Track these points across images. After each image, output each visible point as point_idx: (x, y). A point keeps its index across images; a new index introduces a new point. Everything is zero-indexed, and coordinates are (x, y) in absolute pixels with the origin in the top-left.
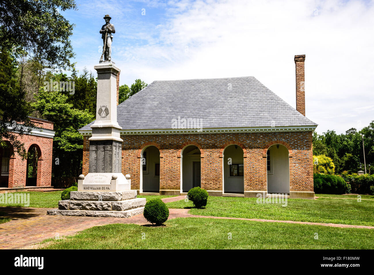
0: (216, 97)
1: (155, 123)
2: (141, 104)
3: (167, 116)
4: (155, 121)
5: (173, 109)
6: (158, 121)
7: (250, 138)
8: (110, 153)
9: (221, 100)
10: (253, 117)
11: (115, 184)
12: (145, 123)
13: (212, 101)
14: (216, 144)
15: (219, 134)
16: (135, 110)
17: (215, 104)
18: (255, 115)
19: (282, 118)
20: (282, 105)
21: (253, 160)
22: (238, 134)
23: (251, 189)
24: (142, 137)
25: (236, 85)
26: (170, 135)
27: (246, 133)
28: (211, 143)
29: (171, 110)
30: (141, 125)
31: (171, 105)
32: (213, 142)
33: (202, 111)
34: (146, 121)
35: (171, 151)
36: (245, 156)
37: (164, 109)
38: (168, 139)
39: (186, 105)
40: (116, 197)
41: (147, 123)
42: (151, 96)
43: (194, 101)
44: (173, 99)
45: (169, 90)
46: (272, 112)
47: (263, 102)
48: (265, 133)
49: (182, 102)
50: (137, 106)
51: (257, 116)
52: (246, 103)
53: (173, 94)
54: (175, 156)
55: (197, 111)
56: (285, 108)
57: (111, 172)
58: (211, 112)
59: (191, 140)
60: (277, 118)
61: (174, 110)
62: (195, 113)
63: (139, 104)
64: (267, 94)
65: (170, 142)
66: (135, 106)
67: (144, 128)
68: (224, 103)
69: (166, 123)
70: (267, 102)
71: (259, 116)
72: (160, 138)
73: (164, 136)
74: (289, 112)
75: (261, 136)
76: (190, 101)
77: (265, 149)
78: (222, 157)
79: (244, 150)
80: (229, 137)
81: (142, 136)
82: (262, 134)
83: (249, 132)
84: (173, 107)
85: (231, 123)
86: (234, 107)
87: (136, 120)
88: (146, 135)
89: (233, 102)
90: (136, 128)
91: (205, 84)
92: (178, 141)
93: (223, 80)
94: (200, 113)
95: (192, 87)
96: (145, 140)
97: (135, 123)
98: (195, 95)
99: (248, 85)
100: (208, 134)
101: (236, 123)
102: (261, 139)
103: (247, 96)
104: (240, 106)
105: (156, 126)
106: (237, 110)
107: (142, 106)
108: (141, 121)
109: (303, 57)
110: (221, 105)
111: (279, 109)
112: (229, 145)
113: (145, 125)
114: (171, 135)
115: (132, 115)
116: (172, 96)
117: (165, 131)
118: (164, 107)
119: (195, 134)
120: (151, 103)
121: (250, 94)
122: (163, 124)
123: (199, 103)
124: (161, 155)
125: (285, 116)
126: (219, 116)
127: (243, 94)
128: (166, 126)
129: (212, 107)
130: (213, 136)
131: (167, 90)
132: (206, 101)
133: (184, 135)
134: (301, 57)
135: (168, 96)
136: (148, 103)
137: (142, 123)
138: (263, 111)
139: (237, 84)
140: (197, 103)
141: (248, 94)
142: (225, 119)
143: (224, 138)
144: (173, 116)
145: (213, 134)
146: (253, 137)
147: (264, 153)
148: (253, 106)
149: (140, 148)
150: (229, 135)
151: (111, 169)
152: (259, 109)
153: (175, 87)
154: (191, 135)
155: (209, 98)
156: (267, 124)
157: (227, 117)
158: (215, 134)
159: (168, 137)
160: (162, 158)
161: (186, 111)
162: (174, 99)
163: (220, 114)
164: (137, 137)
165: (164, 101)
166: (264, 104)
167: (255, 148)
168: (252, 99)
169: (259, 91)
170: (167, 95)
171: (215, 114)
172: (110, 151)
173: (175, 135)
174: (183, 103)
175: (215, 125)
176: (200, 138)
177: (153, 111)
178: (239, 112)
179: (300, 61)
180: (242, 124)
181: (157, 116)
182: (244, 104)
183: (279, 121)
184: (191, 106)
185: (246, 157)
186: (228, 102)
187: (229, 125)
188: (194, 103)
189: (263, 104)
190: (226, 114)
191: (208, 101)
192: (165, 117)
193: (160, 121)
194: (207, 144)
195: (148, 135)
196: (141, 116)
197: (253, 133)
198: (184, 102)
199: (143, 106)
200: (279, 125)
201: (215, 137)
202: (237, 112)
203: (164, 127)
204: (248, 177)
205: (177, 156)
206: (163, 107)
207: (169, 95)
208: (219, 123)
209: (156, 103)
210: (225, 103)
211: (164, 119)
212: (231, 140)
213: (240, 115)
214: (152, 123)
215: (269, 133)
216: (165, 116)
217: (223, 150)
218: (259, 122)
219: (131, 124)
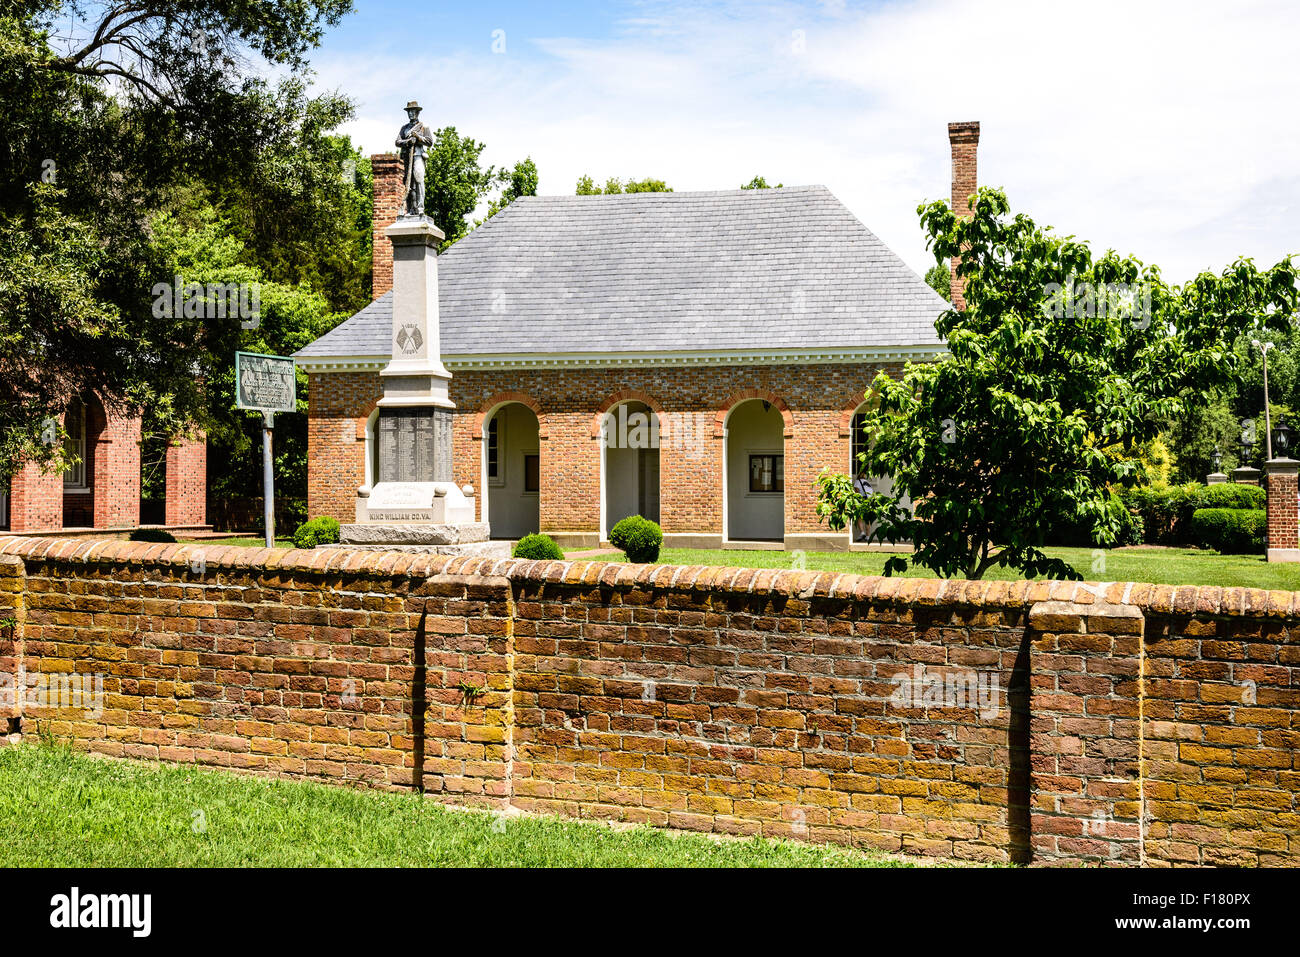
0: (708, 254)
1: (521, 334)
2: (478, 275)
3: (560, 311)
4: (523, 329)
5: (576, 290)
6: (534, 328)
7: (804, 379)
8: (429, 436)
9: (721, 264)
10: (813, 316)
11: (443, 508)
12: (494, 335)
13: (694, 264)
14: (704, 399)
15: (713, 368)
16: (462, 292)
17: (706, 274)
18: (820, 310)
19: (897, 320)
20: (902, 280)
21: (811, 444)
22: (768, 367)
23: (804, 529)
24: (486, 376)
25: (771, 215)
26: (569, 371)
27: (792, 367)
28: (688, 395)
29: (571, 295)
30: (482, 340)
31: (570, 279)
32: (694, 390)
33: (665, 297)
34: (497, 329)
35: (572, 417)
36: (788, 434)
37: (550, 290)
38: (562, 382)
39: (616, 277)
40: (447, 536)
41: (499, 335)
42: (510, 249)
43: (640, 266)
44: (576, 258)
45: (564, 229)
46: (868, 303)
47: (846, 271)
48: (847, 366)
49: (604, 267)
50: (466, 281)
51: (824, 315)
52: (796, 272)
53: (576, 243)
54: (583, 435)
55: (649, 298)
56: (907, 291)
57: (432, 479)
58: (692, 302)
59: (630, 385)
60: (882, 320)
61: (581, 295)
62: (643, 304)
63: (473, 275)
64: (861, 243)
65: (569, 392)
66: (461, 282)
67: (491, 351)
68: (729, 274)
69: (557, 334)
70: (858, 270)
71: (830, 315)
72: (540, 379)
73: (552, 376)
74: (918, 302)
75: (836, 375)
76: (630, 266)
77: (845, 412)
78: (721, 437)
79: (786, 415)
80: (743, 376)
81: (486, 372)
82: (837, 367)
83: (801, 362)
84: (578, 284)
85: (747, 335)
86: (760, 285)
87: (466, 324)
88: (497, 372)
89: (757, 268)
90: (468, 352)
91: (674, 210)
92: (592, 390)
93: (733, 198)
94: (658, 303)
95: (635, 220)
96: (493, 387)
97: (462, 336)
98: (645, 245)
99: (807, 213)
100: (682, 369)
101: (764, 335)
102: (833, 381)
103: (801, 250)
104: (776, 284)
105: (527, 346)
106: (770, 295)
107: (482, 280)
108: (480, 329)
109: (974, 129)
110: (722, 280)
111: (890, 291)
112: (743, 401)
113: (494, 340)
114: (574, 371)
115: (452, 309)
116: (573, 248)
117: (555, 359)
118: (549, 285)
119: (641, 369)
120: (511, 269)
121: (810, 244)
122: (546, 338)
123: (655, 271)
124: (542, 432)
125: (906, 314)
126: (713, 313)
127: (789, 245)
128: (556, 344)
129: (694, 284)
130: (694, 374)
131: (559, 229)
132: (679, 265)
133: (609, 370)
134: (966, 128)
135: (563, 249)
136: (500, 269)
137: (483, 335)
138: (843, 298)
139: (772, 210)
140: (650, 271)
141: (805, 244)
142: (731, 324)
143: (727, 380)
144: (577, 311)
145: (695, 369)
146: (811, 378)
147: (842, 423)
148: (816, 282)
149: (478, 410)
150: (741, 373)
151: (432, 472)
152: (833, 293)
153: (582, 218)
154: (631, 370)
155: (686, 254)
156: (851, 338)
157: (739, 318)
158: (702, 368)
159: (562, 376)
160: (546, 438)
161: (616, 299)
162: (581, 258)
163: (718, 307)
164: (471, 377)
165: (549, 264)
166: (850, 276)
167: (816, 408)
168: (814, 260)
169: (838, 233)
170: (559, 243)
171: (702, 307)
172: (427, 431)
173: (585, 370)
174: (609, 272)
175: (700, 342)
176: (658, 381)
177: (518, 296)
178: (775, 300)
179: (964, 142)
180: (781, 340)
181: (529, 312)
182: (789, 277)
183: (886, 331)
184: (631, 282)
185: (790, 437)
186: (743, 269)
187: (741, 341)
188: (640, 271)
189: (844, 276)
190: (734, 307)
191: (684, 265)
192: (554, 317)
193: (538, 329)
194: (678, 399)
195: (502, 372)
196: (480, 313)
197: (811, 367)
198: (610, 267)
199: (486, 280)
200: (886, 343)
201: (702, 377)
202: (769, 301)
203: (549, 347)
204: (796, 494)
205: (589, 434)
206: (546, 285)
207: (564, 244)
208: (713, 336)
209: (524, 272)
210: (735, 274)
211: (551, 323)
212: (749, 386)
213: (774, 312)
214: (515, 334)
215: (858, 366)
216: (555, 312)
217: (724, 416)
218: (828, 333)
219: (450, 336)
